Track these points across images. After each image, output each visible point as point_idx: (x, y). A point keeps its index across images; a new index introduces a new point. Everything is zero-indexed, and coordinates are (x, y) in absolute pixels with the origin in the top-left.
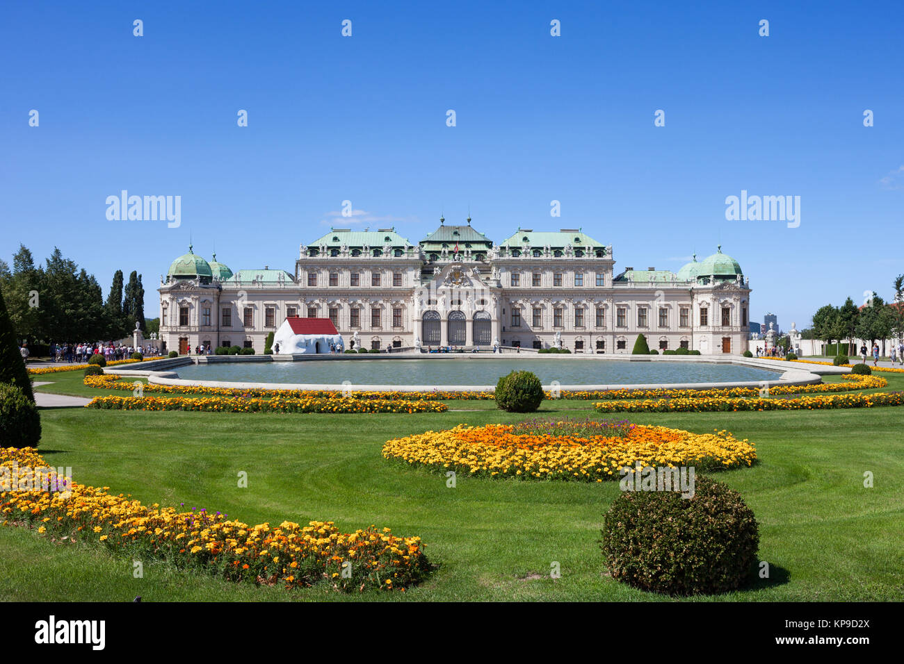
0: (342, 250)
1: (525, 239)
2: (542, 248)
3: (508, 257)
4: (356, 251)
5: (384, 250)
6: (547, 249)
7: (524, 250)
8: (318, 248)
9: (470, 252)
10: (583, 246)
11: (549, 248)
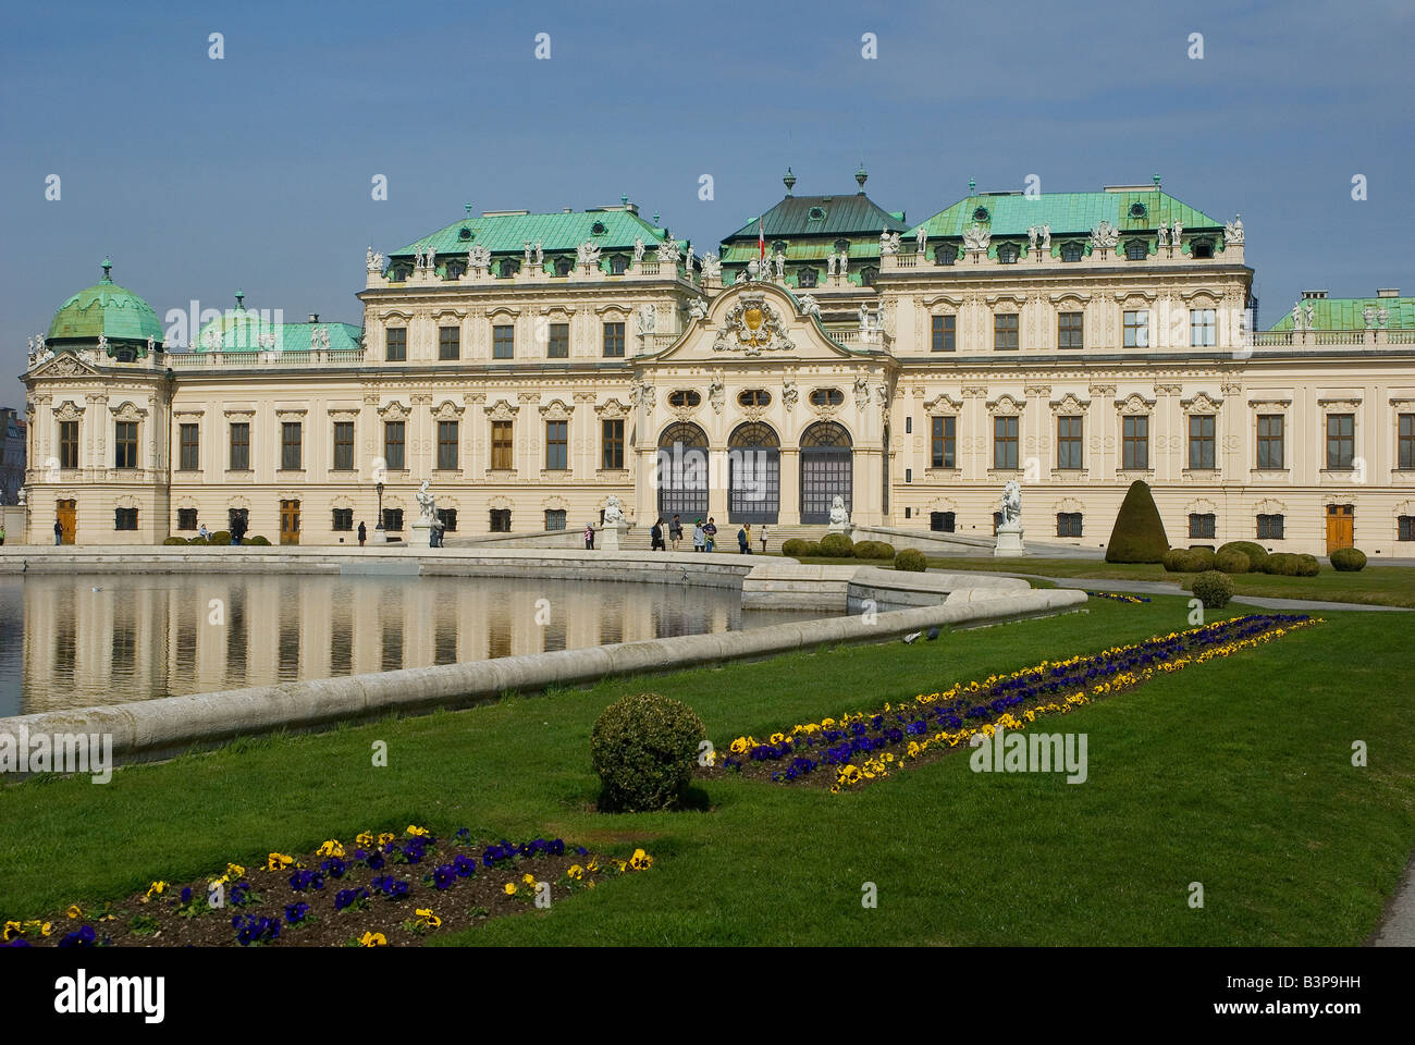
0: (472, 261)
1: (981, 214)
2: (1025, 237)
3: (925, 263)
4: (508, 262)
5: (582, 257)
6: (1040, 239)
7: (969, 244)
8: (412, 258)
9: (843, 263)
10: (1151, 228)
11: (1046, 235)
